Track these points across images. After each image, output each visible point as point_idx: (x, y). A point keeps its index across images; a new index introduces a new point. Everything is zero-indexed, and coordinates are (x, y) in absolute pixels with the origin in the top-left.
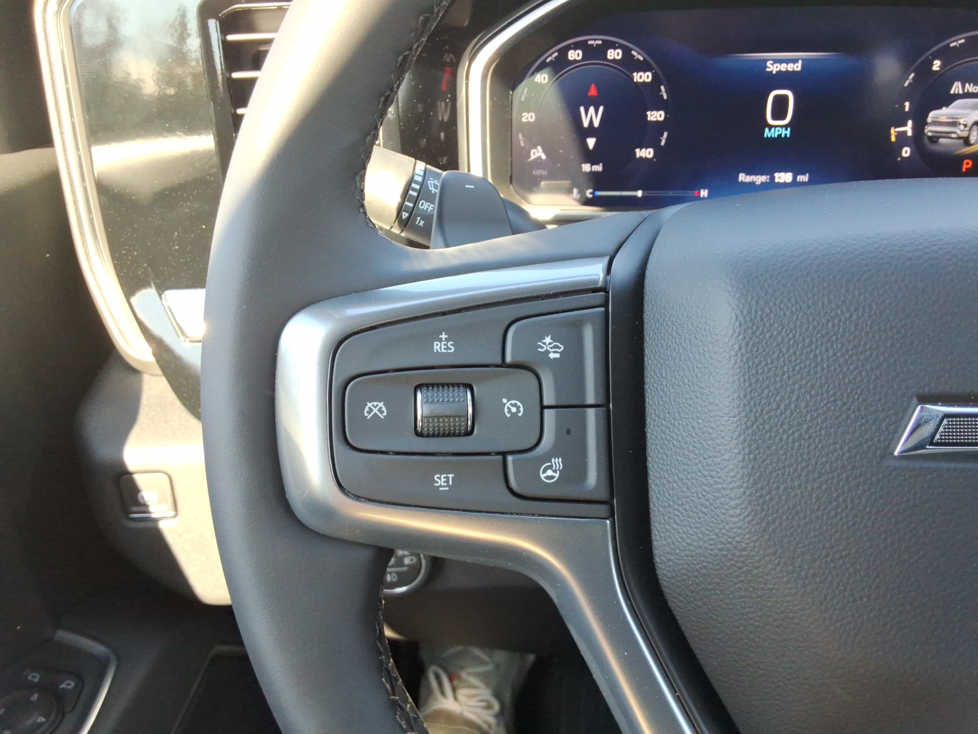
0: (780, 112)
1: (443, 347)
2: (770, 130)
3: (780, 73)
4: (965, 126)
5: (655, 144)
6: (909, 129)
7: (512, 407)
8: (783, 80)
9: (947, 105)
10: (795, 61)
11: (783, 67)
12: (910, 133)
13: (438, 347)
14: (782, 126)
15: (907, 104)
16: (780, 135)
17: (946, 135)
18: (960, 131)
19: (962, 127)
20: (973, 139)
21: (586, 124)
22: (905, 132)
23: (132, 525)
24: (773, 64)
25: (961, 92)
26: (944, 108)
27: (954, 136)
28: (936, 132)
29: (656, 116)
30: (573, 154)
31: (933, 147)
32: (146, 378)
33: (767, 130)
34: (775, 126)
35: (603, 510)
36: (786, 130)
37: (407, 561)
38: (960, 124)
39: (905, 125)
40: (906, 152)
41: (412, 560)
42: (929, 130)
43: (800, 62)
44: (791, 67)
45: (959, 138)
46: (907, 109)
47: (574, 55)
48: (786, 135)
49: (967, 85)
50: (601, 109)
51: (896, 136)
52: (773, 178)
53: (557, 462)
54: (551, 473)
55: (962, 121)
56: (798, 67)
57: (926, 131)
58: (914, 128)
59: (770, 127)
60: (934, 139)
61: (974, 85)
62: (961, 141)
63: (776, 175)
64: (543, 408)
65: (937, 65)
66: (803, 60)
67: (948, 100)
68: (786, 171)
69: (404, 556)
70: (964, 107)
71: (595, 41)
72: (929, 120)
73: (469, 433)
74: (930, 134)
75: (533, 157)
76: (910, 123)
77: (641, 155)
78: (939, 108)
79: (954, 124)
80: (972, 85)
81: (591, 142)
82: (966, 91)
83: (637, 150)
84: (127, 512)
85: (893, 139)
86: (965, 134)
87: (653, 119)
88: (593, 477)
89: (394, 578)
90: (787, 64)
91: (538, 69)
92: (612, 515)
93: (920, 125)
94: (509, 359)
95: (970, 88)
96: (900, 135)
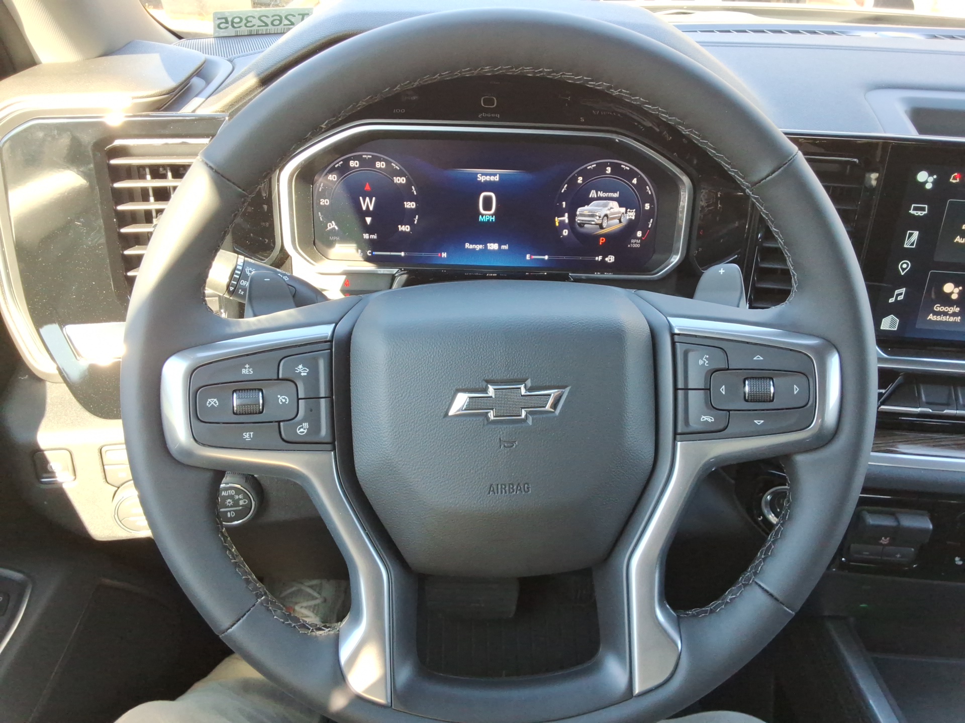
0: (487, 206)
1: (247, 371)
2: (482, 217)
3: (486, 182)
4: (600, 217)
5: (411, 223)
6: (566, 218)
7: (283, 399)
8: (488, 186)
9: (588, 205)
10: (495, 175)
11: (488, 178)
12: (567, 221)
13: (244, 371)
14: (490, 215)
15: (564, 203)
16: (489, 220)
17: (589, 223)
18: (597, 220)
19: (598, 218)
20: (604, 225)
21: (364, 208)
22: (564, 221)
23: (43, 486)
24: (481, 176)
25: (596, 196)
26: (586, 206)
27: (593, 223)
28: (582, 221)
29: (410, 205)
30: (356, 227)
31: (581, 230)
33: (480, 216)
34: (486, 215)
35: (329, 447)
36: (492, 217)
37: (241, 503)
38: (596, 216)
39: (563, 216)
40: (565, 232)
41: (245, 502)
42: (579, 219)
43: (498, 175)
44: (492, 178)
45: (596, 224)
46: (564, 206)
47: (353, 164)
48: (492, 220)
49: (599, 192)
50: (374, 199)
51: (559, 223)
52: (486, 247)
53: (306, 425)
54: (302, 430)
55: (597, 214)
56: (497, 178)
57: (576, 220)
58: (569, 218)
59: (482, 215)
60: (581, 225)
61: (603, 193)
62: (598, 226)
63: (488, 245)
64: (298, 399)
65: (580, 180)
66: (499, 174)
67: (588, 201)
68: (494, 243)
69: (239, 499)
70: (598, 206)
71: (367, 156)
72: (578, 213)
73: (261, 412)
74: (579, 222)
75: (329, 228)
76: (566, 215)
77: (402, 229)
78: (584, 206)
79: (593, 216)
80: (602, 192)
81: (368, 220)
82: (599, 196)
83: (400, 226)
84: (38, 477)
85: (557, 224)
86: (600, 222)
87: (408, 207)
88: (324, 431)
89: (233, 515)
90: (490, 176)
91: (331, 172)
92: (334, 449)
93: (572, 217)
94: (280, 376)
95: (601, 194)
96: (561, 222)
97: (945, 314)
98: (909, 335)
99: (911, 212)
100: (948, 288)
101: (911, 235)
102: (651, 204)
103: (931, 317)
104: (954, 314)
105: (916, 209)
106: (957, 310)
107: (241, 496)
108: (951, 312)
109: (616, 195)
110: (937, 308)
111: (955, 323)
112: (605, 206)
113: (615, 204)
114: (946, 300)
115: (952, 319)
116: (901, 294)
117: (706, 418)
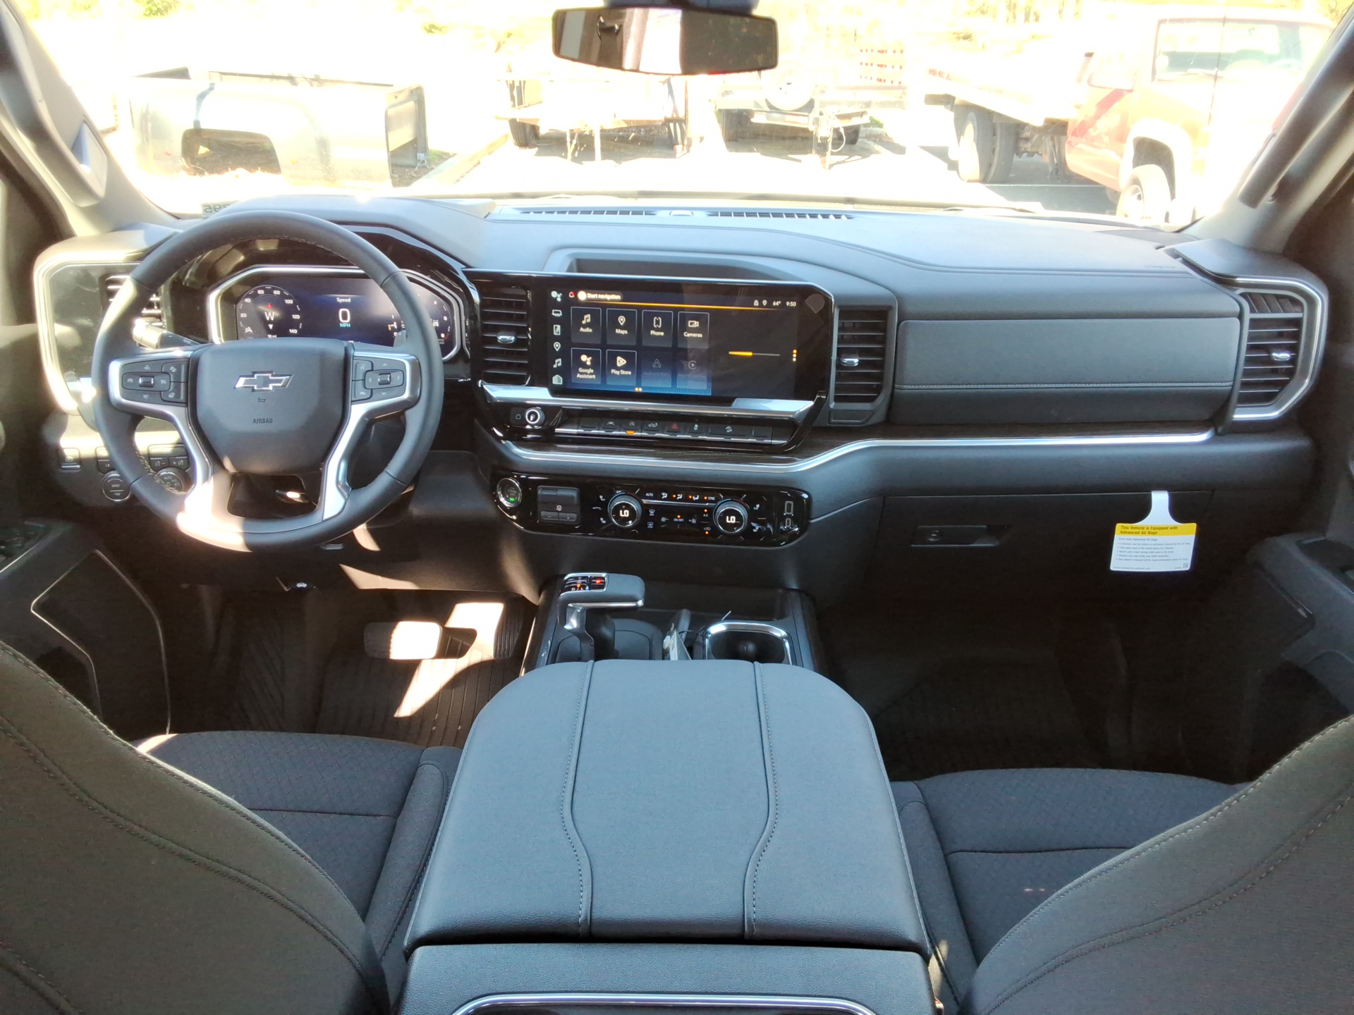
0: (345, 317)
1: (147, 368)
5: (298, 328)
7: (163, 382)
8: (344, 305)
10: (347, 298)
11: (343, 300)
12: (396, 327)
13: (146, 368)
14: (346, 323)
16: (346, 326)
21: (268, 319)
24: (340, 299)
29: (296, 317)
30: (263, 331)
32: (69, 416)
34: (344, 323)
35: (184, 405)
36: (348, 324)
39: (393, 324)
40: (396, 334)
44: (346, 300)
46: (392, 318)
47: (261, 292)
48: (348, 326)
50: (274, 313)
53: (173, 394)
54: (171, 396)
56: (349, 300)
58: (397, 325)
59: (342, 323)
63: (348, 341)
64: (170, 382)
66: (351, 298)
68: (351, 340)
69: (175, 482)
71: (269, 287)
73: (152, 387)
75: (247, 331)
76: (395, 323)
77: (292, 331)
81: (271, 326)
84: (60, 466)
85: (390, 329)
88: (182, 398)
91: (246, 297)
92: (187, 406)
94: (163, 372)
96: (393, 328)
97: (586, 374)
98: (569, 387)
99: (553, 314)
100: (584, 358)
101: (556, 327)
102: (448, 316)
103: (578, 376)
104: (591, 374)
105: (555, 312)
106: (592, 371)
107: (175, 480)
108: (589, 373)
110: (581, 370)
111: (592, 379)
114: (584, 365)
115: (591, 377)
116: (559, 362)
117: (362, 393)
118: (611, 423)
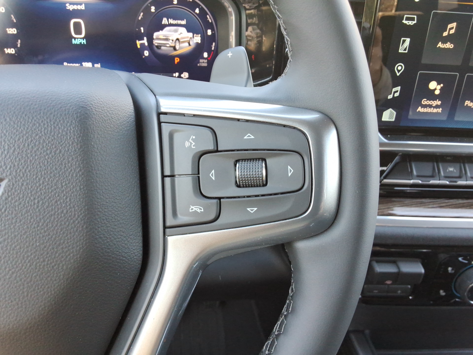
0: (78, 31)
2: (75, 40)
3: (74, 10)
4: (173, 40)
5: (15, 46)
6: (145, 41)
8: (76, 14)
9: (162, 30)
10: (80, 4)
11: (74, 7)
12: (146, 44)
14: (81, 38)
15: (142, 29)
16: (81, 43)
17: (165, 45)
18: (170, 43)
19: (171, 41)
20: (177, 47)
22: (144, 44)
24: (69, 5)
25: (167, 23)
27: (168, 45)
28: (159, 43)
29: (12, 31)
31: (159, 51)
33: (73, 40)
34: (78, 38)
36: (83, 40)
38: (170, 40)
39: (143, 39)
40: (146, 53)
42: (156, 42)
43: (83, 4)
44: (79, 7)
45: (171, 47)
46: (142, 31)
48: (84, 43)
49: (170, 20)
51: (140, 45)
52: (82, 65)
55: (171, 38)
56: (82, 7)
57: (154, 43)
58: (148, 41)
59: (75, 38)
60: (159, 47)
61: (173, 20)
62: (172, 48)
63: (83, 63)
65: (153, 9)
66: (85, 4)
67: (162, 27)
68: (88, 62)
70: (170, 31)
72: (154, 37)
74: (156, 44)
76: (145, 38)
77: (8, 52)
78: (159, 31)
79: (167, 39)
80: (172, 20)
82: (170, 23)
83: (6, 49)
85: (139, 47)
86: (173, 45)
87: (10, 32)
90: (77, 5)
93: (150, 40)
95: (171, 21)
96: (142, 45)
97: (430, 106)
98: (403, 124)
99: (404, 21)
100: (433, 85)
101: (404, 41)
102: (213, 30)
103: (420, 109)
104: (437, 107)
105: (408, 19)
106: (439, 103)
108: (434, 105)
109: (184, 22)
110: (425, 102)
111: (437, 113)
112: (176, 31)
113: (183, 30)
114: (431, 95)
115: (435, 110)
116: (397, 91)
117: (195, 208)
118: (451, 169)
